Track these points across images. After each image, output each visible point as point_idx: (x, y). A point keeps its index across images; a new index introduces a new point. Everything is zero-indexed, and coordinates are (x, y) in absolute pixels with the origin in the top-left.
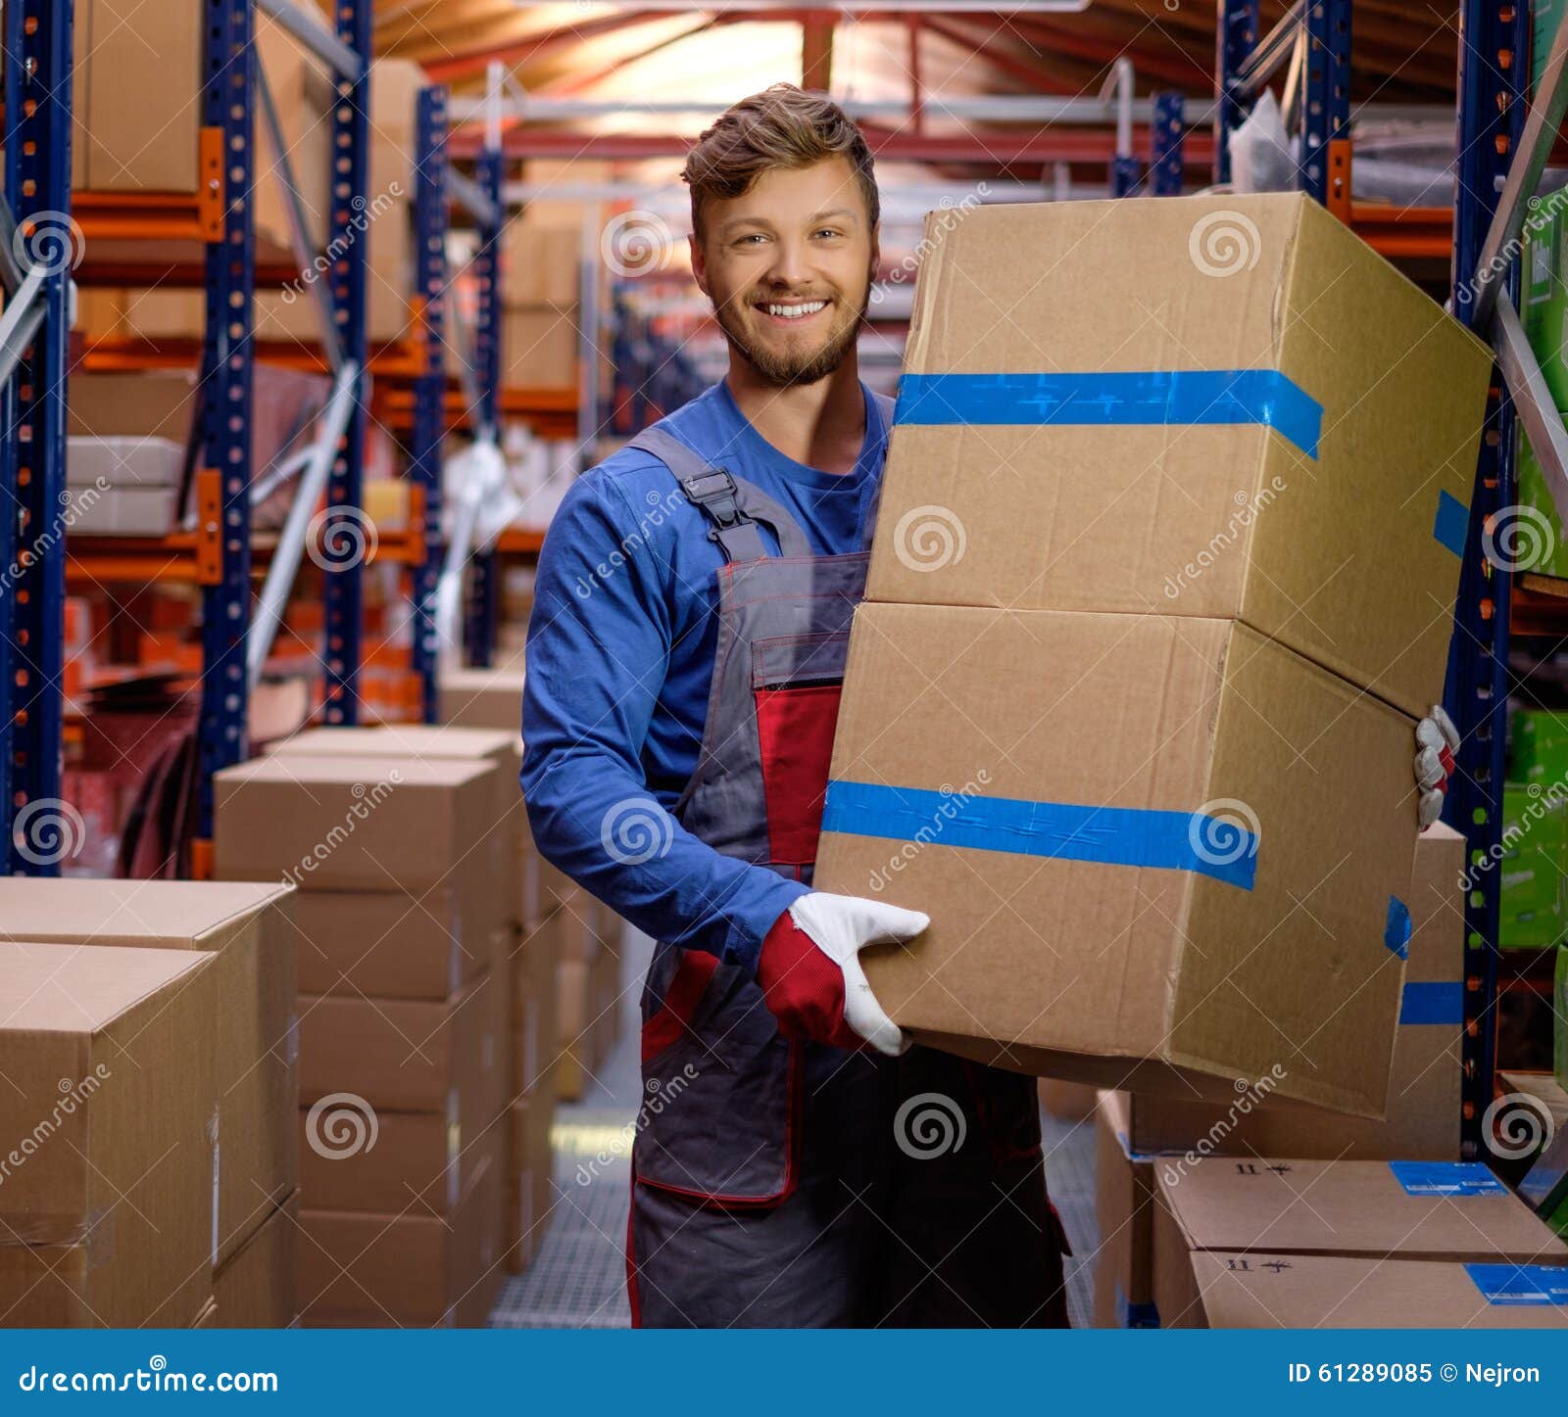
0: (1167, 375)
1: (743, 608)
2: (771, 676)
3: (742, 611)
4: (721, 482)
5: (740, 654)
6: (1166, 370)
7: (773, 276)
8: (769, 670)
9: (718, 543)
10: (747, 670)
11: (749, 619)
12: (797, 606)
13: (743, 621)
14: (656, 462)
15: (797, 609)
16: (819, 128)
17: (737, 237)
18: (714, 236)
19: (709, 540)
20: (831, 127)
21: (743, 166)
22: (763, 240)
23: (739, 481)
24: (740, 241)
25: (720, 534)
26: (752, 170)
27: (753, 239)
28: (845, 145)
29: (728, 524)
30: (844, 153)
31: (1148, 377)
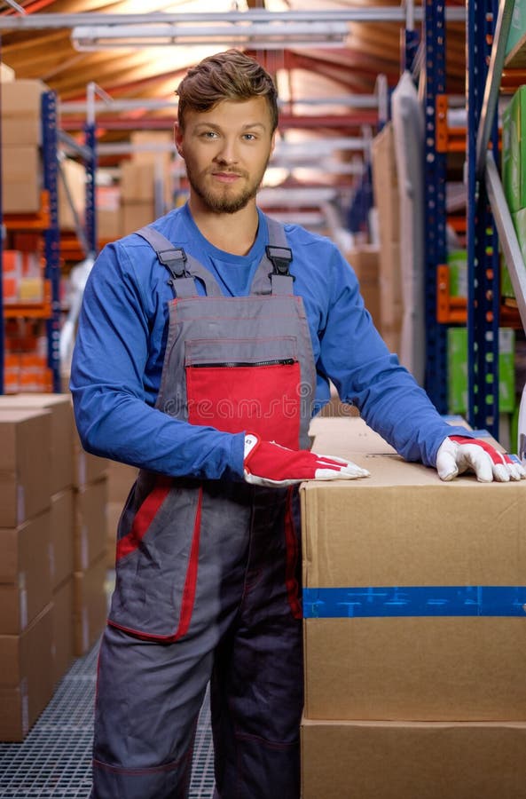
0: (475, 588)
1: (182, 323)
2: (195, 360)
3: (181, 325)
4: (179, 254)
5: (179, 348)
6: (474, 585)
7: (219, 158)
8: (194, 356)
9: (172, 286)
10: (182, 357)
11: (185, 328)
12: (212, 323)
13: (181, 330)
14: (145, 243)
15: (211, 325)
16: (252, 80)
17: (202, 132)
18: (189, 130)
19: (168, 284)
20: (258, 81)
21: (210, 98)
22: (215, 136)
23: (188, 256)
24: (203, 135)
25: (174, 282)
26: (213, 100)
27: (210, 134)
28: (265, 92)
29: (179, 276)
30: (264, 95)
31: (463, 589)
